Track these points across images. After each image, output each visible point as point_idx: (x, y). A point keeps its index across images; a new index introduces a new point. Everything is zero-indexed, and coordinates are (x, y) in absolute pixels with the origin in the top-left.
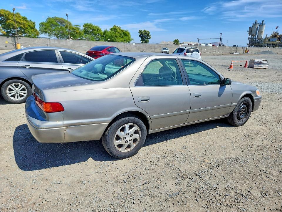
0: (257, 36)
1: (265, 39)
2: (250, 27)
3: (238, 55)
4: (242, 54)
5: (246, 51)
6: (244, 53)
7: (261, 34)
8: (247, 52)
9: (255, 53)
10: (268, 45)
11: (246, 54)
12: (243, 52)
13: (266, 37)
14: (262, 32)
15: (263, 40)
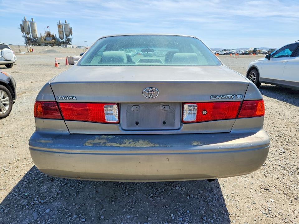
0: (31, 35)
1: (41, 38)
2: (21, 25)
3: (25, 54)
4: (27, 53)
5: (30, 50)
6: (29, 52)
7: (35, 33)
8: (32, 52)
9: (39, 52)
10: (46, 44)
11: (31, 53)
12: (27, 52)
13: (41, 36)
14: (35, 30)
15: (39, 40)
